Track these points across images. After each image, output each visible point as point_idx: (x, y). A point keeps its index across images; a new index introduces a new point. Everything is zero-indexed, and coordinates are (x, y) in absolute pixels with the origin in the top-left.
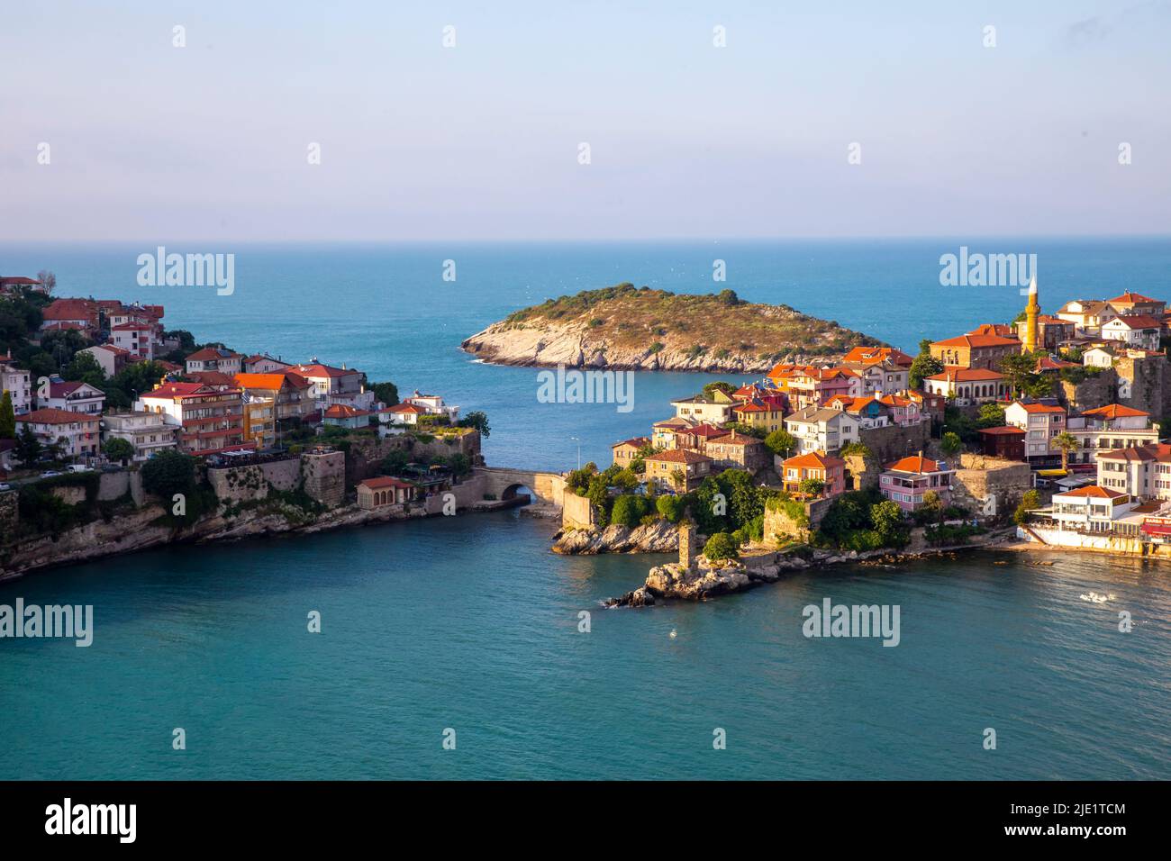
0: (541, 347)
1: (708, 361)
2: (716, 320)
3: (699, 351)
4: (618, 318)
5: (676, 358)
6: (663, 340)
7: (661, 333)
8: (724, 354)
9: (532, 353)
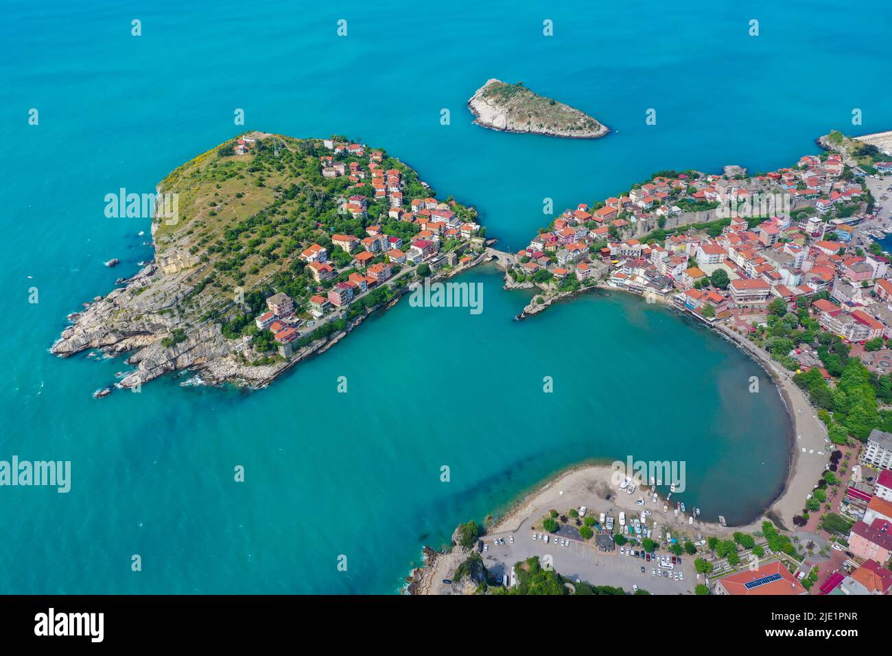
0: (494, 118)
1: (544, 130)
2: (547, 111)
3: (541, 126)
4: (518, 108)
5: (535, 129)
6: (531, 120)
7: (530, 117)
8: (549, 128)
9: (490, 121)
